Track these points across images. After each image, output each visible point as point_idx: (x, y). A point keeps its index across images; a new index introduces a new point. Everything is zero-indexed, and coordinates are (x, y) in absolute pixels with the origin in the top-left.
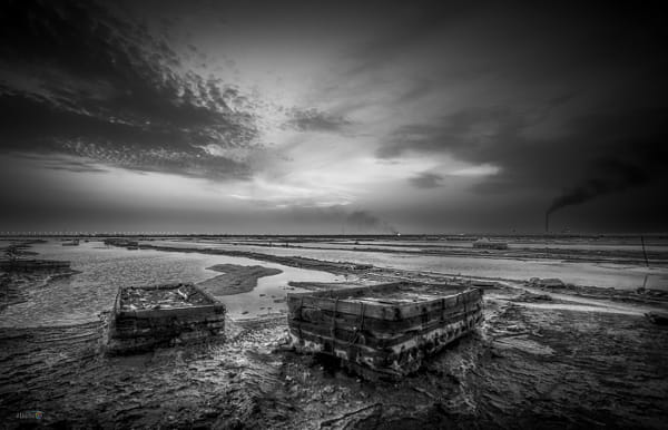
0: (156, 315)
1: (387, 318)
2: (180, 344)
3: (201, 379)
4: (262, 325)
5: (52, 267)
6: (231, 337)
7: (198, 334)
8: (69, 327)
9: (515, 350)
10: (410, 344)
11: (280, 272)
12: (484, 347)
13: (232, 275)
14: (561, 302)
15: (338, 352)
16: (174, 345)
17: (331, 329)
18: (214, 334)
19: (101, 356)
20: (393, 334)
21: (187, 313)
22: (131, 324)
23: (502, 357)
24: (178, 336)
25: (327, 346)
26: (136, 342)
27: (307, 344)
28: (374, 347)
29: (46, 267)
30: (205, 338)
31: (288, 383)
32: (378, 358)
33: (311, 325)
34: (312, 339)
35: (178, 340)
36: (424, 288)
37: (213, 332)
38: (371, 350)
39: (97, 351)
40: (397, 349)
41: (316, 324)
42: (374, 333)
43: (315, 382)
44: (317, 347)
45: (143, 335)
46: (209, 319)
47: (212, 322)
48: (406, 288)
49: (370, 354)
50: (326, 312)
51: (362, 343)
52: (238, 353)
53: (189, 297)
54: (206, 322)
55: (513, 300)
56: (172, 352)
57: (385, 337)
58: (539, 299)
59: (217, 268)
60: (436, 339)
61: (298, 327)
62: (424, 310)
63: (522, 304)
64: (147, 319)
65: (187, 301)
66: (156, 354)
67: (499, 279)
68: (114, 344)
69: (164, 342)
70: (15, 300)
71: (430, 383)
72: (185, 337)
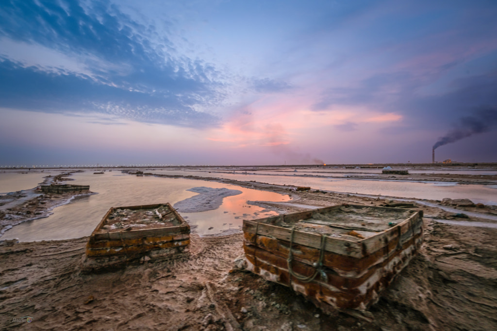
0: (128, 236)
1: (353, 254)
2: (149, 262)
3: (160, 305)
4: (223, 241)
5: (76, 190)
6: (195, 254)
7: (165, 252)
8: (66, 241)
9: (463, 273)
10: (374, 279)
11: (240, 192)
12: (430, 268)
13: (204, 196)
14: (478, 220)
15: (296, 286)
16: (144, 262)
17: (288, 261)
18: (180, 252)
19: (78, 274)
20: (359, 273)
21: (156, 233)
22: (104, 244)
23: (454, 282)
24: (147, 254)
25: (283, 277)
26: (110, 260)
27: (262, 272)
28: (337, 285)
29: (72, 190)
30: (172, 255)
31: (244, 315)
32: (342, 299)
33: (265, 254)
34: (267, 268)
35: (147, 258)
36: (364, 211)
37: (179, 250)
38: (333, 289)
39: (76, 268)
40: (363, 289)
41: (271, 253)
42: (336, 269)
43: (272, 316)
44: (273, 277)
45: (117, 254)
46: (175, 238)
47: (179, 241)
48: (347, 210)
49: (332, 294)
50: (282, 242)
51: (323, 280)
52: (199, 271)
53: (163, 216)
54: (173, 241)
55: (435, 218)
56: (140, 269)
57: (350, 275)
58: (456, 217)
59: (194, 190)
60: (394, 268)
61: (254, 254)
62: (386, 241)
63: (445, 222)
64: (119, 240)
65: (161, 220)
66: (127, 272)
67: (414, 199)
68: (90, 262)
69: (135, 259)
70: (38, 216)
71: (396, 322)
72: (154, 254)
